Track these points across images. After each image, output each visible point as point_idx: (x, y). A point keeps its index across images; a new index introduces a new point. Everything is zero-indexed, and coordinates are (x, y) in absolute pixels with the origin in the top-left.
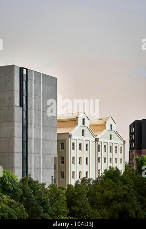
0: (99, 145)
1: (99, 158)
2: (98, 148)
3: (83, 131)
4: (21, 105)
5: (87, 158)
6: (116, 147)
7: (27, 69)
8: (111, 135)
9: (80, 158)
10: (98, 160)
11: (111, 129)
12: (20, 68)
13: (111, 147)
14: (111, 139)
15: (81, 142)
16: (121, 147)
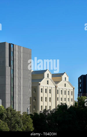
0: (58, 90)
1: (58, 98)
2: (57, 92)
3: (48, 81)
4: (10, 65)
5: (50, 98)
6: (69, 91)
7: (13, 45)
8: (65, 84)
9: (46, 98)
10: (57, 99)
11: (65, 80)
12: (9, 44)
13: (65, 91)
14: (65, 86)
15: (47, 88)
16: (72, 92)
